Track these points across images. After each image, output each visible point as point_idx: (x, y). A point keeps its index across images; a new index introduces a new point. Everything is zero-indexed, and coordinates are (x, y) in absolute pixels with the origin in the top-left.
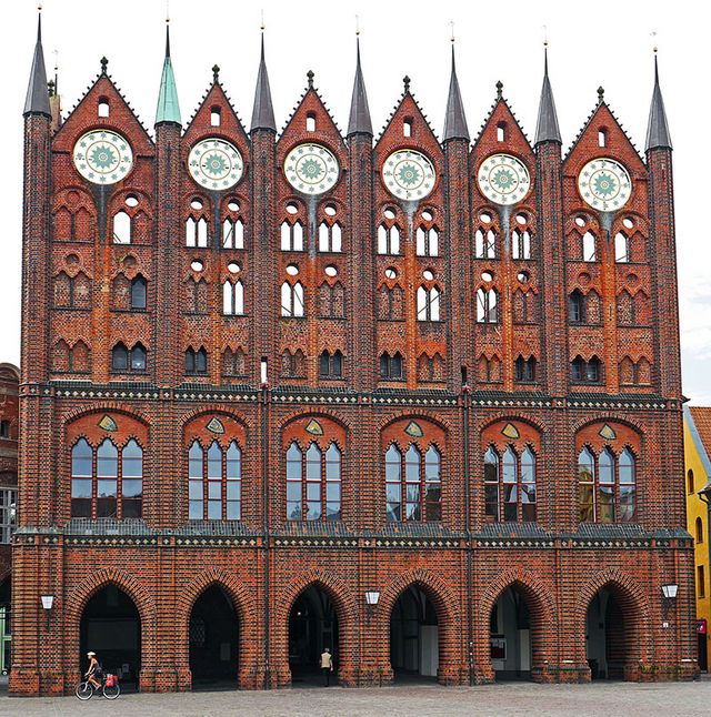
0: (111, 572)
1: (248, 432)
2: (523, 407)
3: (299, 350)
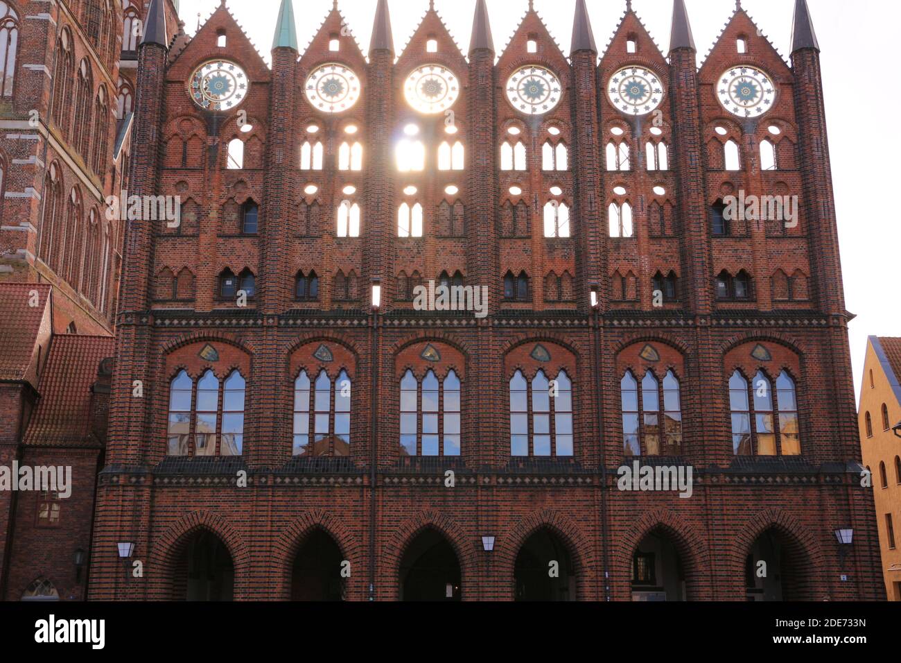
0: (202, 515)
1: (358, 359)
2: (662, 326)
3: (416, 272)
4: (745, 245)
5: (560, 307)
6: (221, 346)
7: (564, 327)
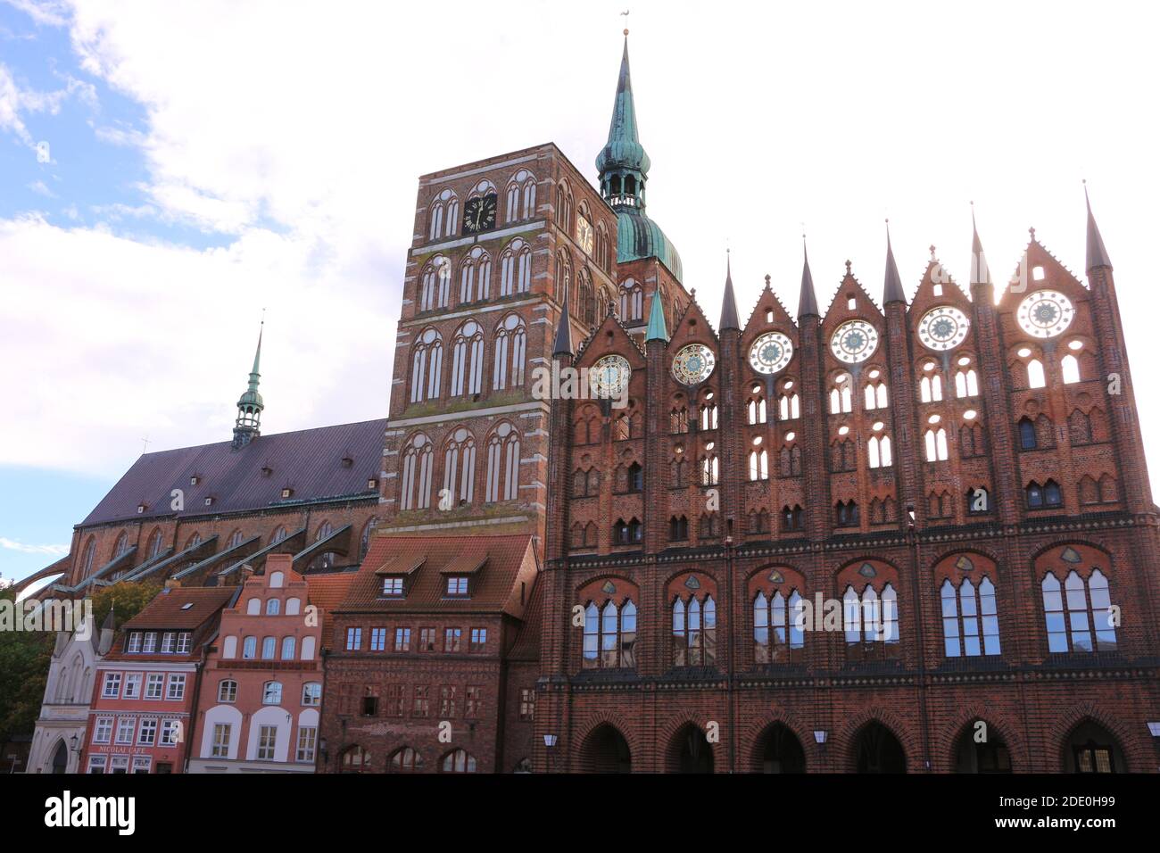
0: (606, 714)
1: (718, 585)
2: (973, 538)
3: (763, 509)
4: (1051, 455)
5: (884, 528)
6: (617, 582)
7: (886, 546)
